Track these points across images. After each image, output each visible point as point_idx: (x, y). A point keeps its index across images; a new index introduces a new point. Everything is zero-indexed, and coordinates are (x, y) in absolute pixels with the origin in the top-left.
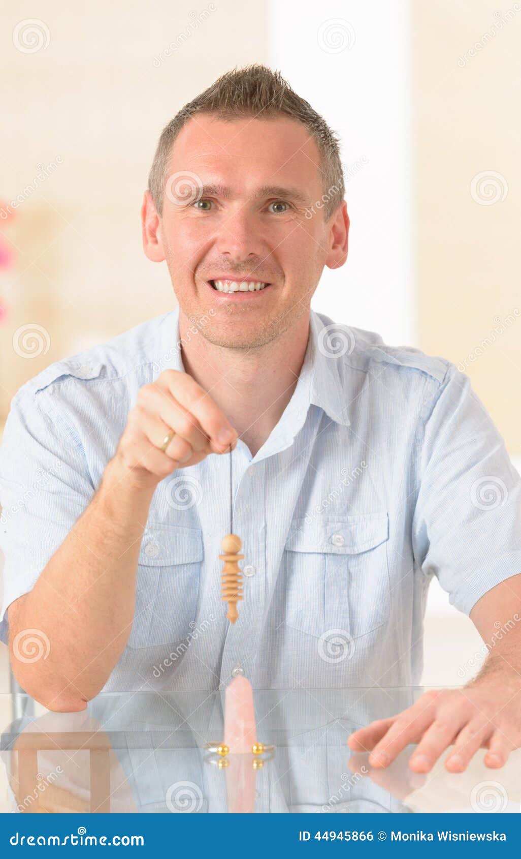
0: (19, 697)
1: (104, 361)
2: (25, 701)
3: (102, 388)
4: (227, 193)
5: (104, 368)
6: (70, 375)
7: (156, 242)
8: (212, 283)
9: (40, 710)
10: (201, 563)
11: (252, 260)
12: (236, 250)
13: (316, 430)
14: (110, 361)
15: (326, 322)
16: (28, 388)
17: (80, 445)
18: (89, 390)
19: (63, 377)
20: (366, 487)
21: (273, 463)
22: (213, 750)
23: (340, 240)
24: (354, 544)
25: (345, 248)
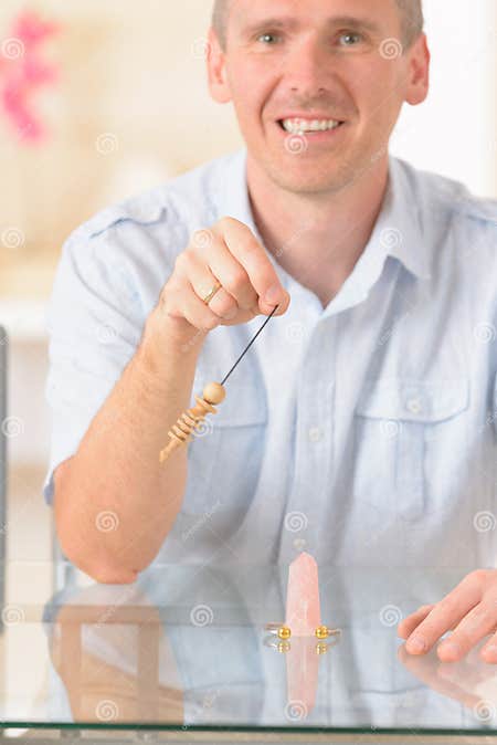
0: (61, 567)
1: (165, 205)
2: (68, 571)
3: (162, 233)
4: (294, 25)
5: (164, 211)
6: (127, 220)
7: (221, 82)
8: (280, 122)
9: (84, 580)
10: (264, 425)
11: (323, 97)
12: (304, 86)
13: (392, 285)
14: (170, 202)
15: (405, 167)
16: (81, 233)
17: (136, 295)
18: (149, 235)
19: (120, 221)
20: (445, 352)
21: (345, 318)
22: (275, 632)
23: (420, 74)
24: (430, 412)
25: (426, 84)
